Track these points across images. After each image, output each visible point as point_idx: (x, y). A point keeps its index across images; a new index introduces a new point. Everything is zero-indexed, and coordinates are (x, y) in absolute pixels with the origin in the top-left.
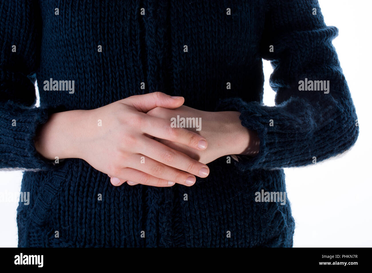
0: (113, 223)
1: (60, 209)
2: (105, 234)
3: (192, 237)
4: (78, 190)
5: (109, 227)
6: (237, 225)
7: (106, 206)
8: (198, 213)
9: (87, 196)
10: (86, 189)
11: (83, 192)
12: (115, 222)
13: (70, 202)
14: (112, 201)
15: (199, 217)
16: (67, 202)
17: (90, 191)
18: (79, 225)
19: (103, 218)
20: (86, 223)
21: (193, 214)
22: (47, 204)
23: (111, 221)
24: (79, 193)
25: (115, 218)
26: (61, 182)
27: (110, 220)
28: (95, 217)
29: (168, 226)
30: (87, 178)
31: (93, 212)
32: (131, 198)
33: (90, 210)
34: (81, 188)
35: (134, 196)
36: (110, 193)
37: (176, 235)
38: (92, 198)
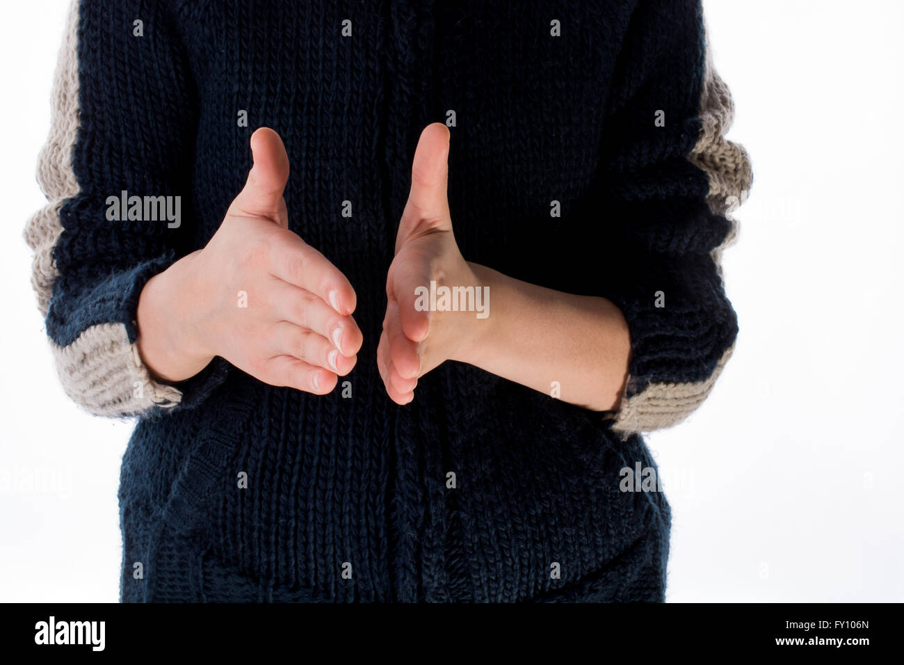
0: (332, 553)
1: (225, 509)
2: (316, 569)
3: (486, 579)
4: (262, 477)
5: (324, 557)
7: (318, 518)
8: (493, 533)
9: (279, 492)
10: (277, 476)
11: (271, 482)
12: (335, 552)
13: (245, 499)
14: (329, 511)
15: (495, 539)
16: (239, 498)
17: (285, 481)
18: (262, 545)
19: (311, 539)
20: (277, 542)
21: (485, 535)
22: (199, 496)
23: (328, 547)
25: (334, 543)
26: (228, 457)
27: (324, 546)
28: (295, 535)
29: (439, 570)
30: (279, 453)
31: (291, 524)
32: (363, 510)
33: (285, 521)
34: (267, 474)
35: (369, 508)
36: (324, 492)
37: (454, 580)
38: (288, 496)
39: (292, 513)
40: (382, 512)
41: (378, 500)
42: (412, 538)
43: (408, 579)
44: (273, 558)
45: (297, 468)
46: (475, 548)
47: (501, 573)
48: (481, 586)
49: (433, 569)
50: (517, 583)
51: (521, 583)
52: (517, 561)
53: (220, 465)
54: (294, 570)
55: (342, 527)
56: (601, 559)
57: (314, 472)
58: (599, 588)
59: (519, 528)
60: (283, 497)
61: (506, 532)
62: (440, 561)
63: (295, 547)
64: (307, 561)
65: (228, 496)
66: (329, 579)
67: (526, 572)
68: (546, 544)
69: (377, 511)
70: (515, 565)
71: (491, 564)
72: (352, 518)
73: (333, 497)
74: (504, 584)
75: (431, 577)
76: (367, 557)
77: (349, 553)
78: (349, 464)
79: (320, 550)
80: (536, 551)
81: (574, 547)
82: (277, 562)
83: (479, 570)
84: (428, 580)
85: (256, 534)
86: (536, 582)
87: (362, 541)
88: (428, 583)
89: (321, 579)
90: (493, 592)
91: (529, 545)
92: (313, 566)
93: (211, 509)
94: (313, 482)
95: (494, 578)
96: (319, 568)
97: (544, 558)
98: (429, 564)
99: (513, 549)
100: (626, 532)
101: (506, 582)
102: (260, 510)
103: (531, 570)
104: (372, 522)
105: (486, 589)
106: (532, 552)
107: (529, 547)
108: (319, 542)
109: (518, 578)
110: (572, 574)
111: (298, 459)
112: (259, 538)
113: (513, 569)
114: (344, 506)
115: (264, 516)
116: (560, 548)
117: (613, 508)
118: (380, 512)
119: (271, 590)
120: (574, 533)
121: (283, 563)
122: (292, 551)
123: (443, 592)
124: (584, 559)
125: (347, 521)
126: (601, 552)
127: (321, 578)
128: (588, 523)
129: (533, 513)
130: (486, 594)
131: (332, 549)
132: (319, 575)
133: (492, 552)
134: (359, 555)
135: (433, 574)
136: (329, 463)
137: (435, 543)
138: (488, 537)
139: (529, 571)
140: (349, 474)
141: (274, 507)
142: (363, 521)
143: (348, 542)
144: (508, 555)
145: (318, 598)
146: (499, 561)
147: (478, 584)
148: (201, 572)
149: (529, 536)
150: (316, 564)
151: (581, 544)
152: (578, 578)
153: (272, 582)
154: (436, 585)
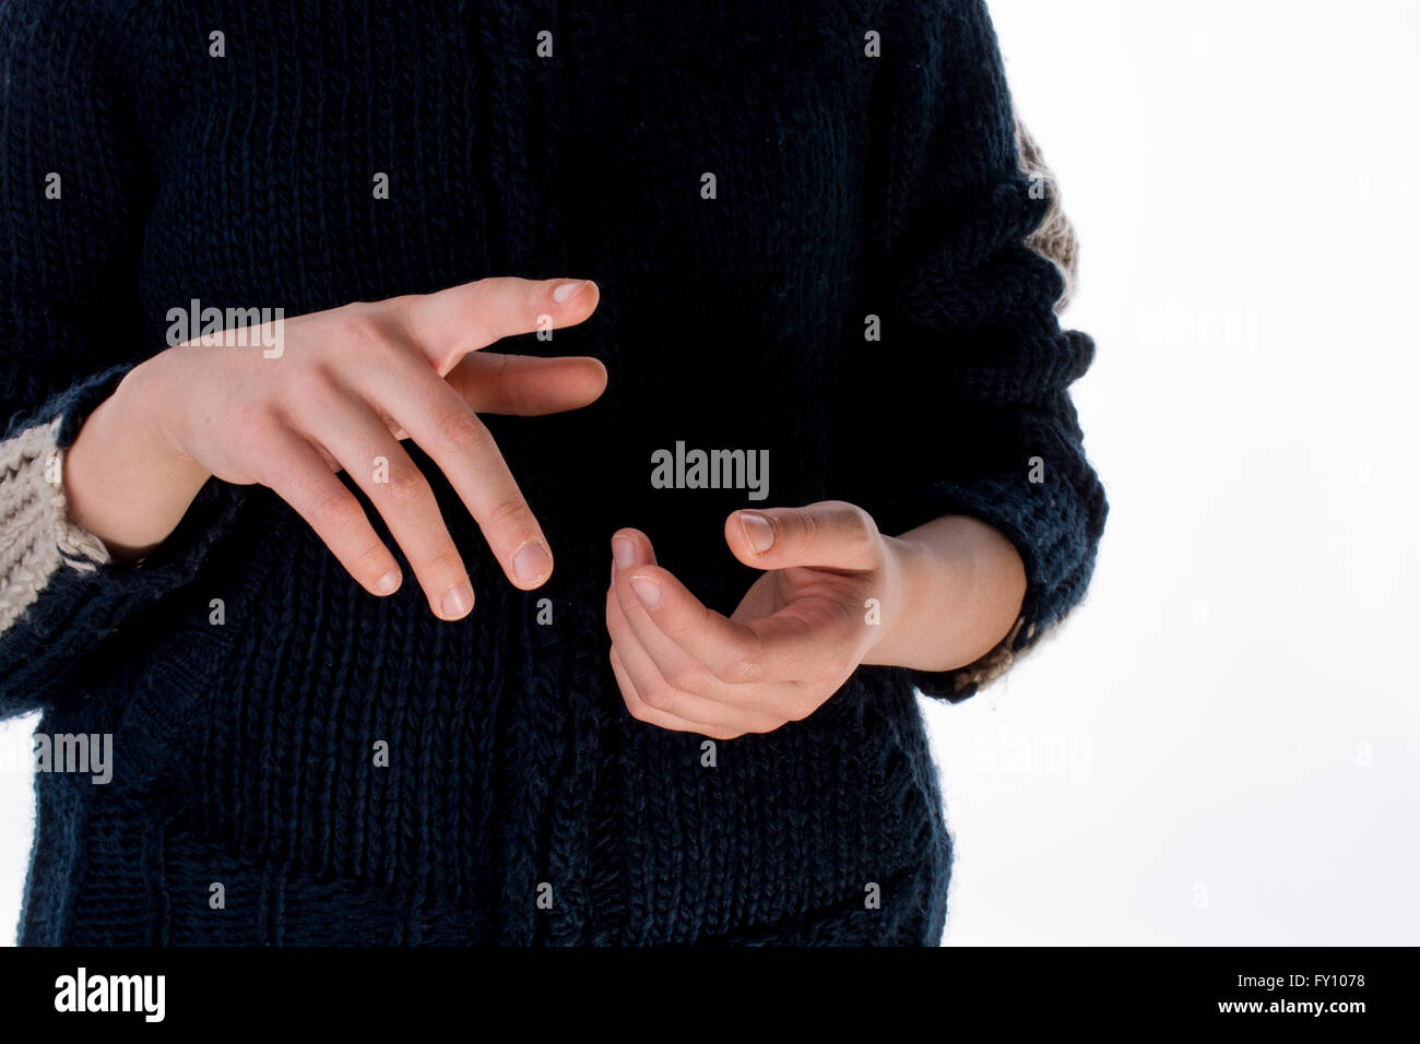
0: (395, 815)
1: (212, 746)
2: (366, 844)
3: (652, 878)
4: (280, 690)
5: (382, 821)
6: (788, 824)
8: (673, 797)
9: (309, 712)
10: (305, 688)
11: (295, 697)
12: (402, 814)
13: (249, 726)
15: (675, 808)
16: (238, 726)
17: (320, 695)
18: (276, 803)
20: (301, 798)
22: (170, 723)
23: (390, 805)
24: (283, 700)
25: (401, 799)
26: (221, 659)
27: (383, 803)
28: (334, 785)
29: (579, 849)
30: (311, 650)
31: (327, 767)
32: (456, 742)
33: (318, 760)
34: (289, 685)
35: (468, 739)
36: (390, 713)
37: (600, 875)
38: (325, 720)
39: (332, 747)
40: (490, 746)
41: (483, 726)
42: (539, 793)
43: (524, 860)
44: (293, 824)
45: (343, 673)
46: (640, 821)
47: (679, 870)
48: (643, 891)
49: (568, 846)
50: (704, 895)
51: (710, 895)
52: (707, 852)
53: (207, 672)
54: (328, 846)
55: (417, 771)
56: (843, 884)
57: (374, 680)
58: (835, 933)
59: (717, 795)
60: (316, 721)
61: (694, 799)
62: (580, 835)
63: (333, 807)
64: (351, 828)
65: (218, 723)
66: (387, 862)
67: (720, 877)
68: (756, 831)
69: (482, 747)
70: (703, 861)
71: (664, 851)
72: (436, 754)
73: (405, 720)
74: (682, 893)
75: (563, 858)
76: (456, 823)
77: (425, 816)
78: (437, 667)
79: (375, 811)
80: (740, 842)
81: (800, 847)
82: (299, 831)
83: (642, 860)
84: (559, 864)
85: (265, 785)
86: (736, 901)
87: (451, 795)
88: (558, 868)
89: (374, 863)
90: (662, 906)
91: (729, 827)
92: (361, 839)
93: (188, 745)
94: (370, 697)
95: (666, 878)
96: (372, 842)
97: (751, 855)
98: (563, 836)
99: (703, 830)
100: (885, 849)
101: (685, 888)
102: (274, 745)
103: (729, 875)
104: (471, 762)
105: (650, 895)
106: (733, 841)
107: (729, 831)
108: (375, 795)
109: (706, 884)
110: (794, 899)
111: (345, 659)
112: (271, 791)
113: (699, 868)
114: (423, 738)
115: (281, 753)
116: (778, 843)
117: (869, 799)
118: (486, 747)
119: (284, 880)
120: (803, 823)
121: (309, 834)
122: (326, 812)
123: (580, 891)
124: (815, 874)
125: (428, 759)
126: (844, 870)
127: (373, 860)
128: (827, 813)
129: (742, 774)
130: (650, 907)
131: (397, 810)
132: (370, 855)
133: (666, 832)
134: (442, 820)
135: (567, 854)
136: (400, 665)
137: (576, 804)
138: (662, 804)
139: (725, 875)
140: (435, 683)
141: (298, 739)
142: (456, 762)
143: (425, 796)
144: (694, 841)
145: (365, 895)
146: (677, 848)
147: (638, 885)
148: (162, 851)
149: (731, 812)
150: (366, 837)
151: (812, 847)
152: (804, 909)
153: (286, 868)
154: (570, 875)
